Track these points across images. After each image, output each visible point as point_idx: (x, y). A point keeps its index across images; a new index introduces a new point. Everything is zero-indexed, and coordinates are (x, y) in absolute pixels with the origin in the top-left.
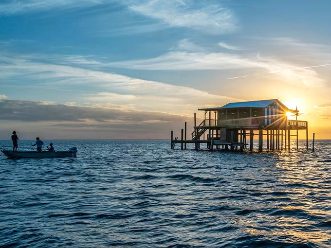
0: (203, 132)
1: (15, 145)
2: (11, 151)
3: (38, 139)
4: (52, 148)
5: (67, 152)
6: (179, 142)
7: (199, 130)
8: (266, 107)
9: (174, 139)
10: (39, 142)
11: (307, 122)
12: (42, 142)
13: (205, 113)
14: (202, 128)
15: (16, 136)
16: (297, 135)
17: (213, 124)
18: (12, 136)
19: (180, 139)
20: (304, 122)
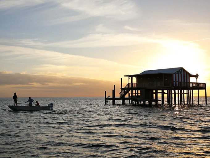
0: (128, 92)
1: (16, 102)
2: (14, 106)
3: (30, 98)
4: (38, 104)
5: (47, 107)
6: (111, 99)
7: (125, 90)
8: (174, 73)
9: (107, 97)
10: (31, 100)
11: (205, 84)
12: (32, 100)
13: (129, 78)
14: (127, 89)
15: (16, 96)
16: (198, 94)
17: (135, 86)
18: (14, 96)
19: (111, 97)
20: (204, 83)
